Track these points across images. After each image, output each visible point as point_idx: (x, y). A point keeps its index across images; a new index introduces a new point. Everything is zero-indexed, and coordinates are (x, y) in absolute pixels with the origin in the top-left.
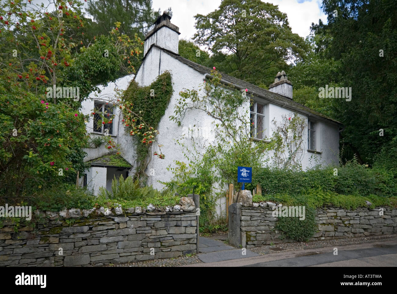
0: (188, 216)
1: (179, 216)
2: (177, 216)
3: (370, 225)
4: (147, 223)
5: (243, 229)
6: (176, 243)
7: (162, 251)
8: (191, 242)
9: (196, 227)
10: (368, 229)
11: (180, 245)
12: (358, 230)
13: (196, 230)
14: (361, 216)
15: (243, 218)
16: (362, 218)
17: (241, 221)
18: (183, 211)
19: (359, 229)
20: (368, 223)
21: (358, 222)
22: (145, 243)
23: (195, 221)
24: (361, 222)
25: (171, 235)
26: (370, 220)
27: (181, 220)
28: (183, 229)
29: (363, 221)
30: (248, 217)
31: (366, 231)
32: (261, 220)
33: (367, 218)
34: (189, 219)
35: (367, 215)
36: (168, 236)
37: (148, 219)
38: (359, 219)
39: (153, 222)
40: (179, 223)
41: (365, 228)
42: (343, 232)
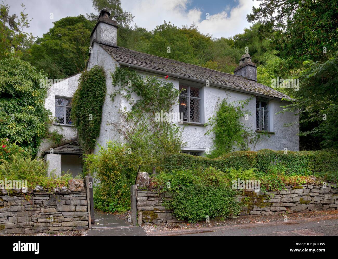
0: (77, 196)
1: (68, 196)
2: (65, 196)
3: (293, 203)
4: (35, 202)
5: (139, 208)
6: (66, 219)
7: (53, 226)
8: (81, 219)
9: (86, 206)
10: (291, 207)
11: (71, 221)
12: (278, 208)
13: (87, 208)
14: (283, 195)
15: (138, 198)
16: (284, 196)
17: (137, 201)
18: (71, 191)
19: (280, 207)
20: (292, 200)
21: (279, 200)
22: (35, 219)
23: (85, 201)
24: (283, 200)
25: (60, 213)
26: (293, 198)
27: (70, 200)
28: (73, 208)
29: (285, 199)
30: (144, 197)
31: (288, 209)
32: (159, 200)
33: (289, 196)
34: (78, 198)
35: (290, 193)
36: (57, 213)
37: (36, 198)
38: (280, 197)
39: (42, 200)
40: (68, 202)
41: (287, 206)
42: (260, 211)
